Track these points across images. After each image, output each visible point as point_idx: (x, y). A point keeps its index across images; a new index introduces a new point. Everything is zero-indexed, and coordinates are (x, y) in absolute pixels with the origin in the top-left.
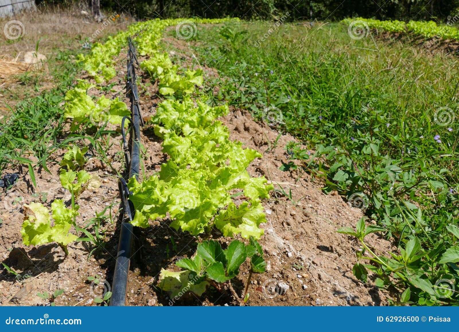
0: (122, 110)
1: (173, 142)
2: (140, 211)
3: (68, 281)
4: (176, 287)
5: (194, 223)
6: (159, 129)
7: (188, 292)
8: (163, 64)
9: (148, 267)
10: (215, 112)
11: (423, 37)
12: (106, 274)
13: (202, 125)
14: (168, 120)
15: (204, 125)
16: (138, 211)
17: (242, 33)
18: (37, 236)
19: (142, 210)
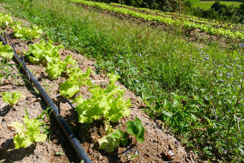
0: (8, 50)
1: (52, 67)
2: (82, 115)
3: (44, 158)
4: (107, 146)
5: (114, 117)
6: (33, 59)
7: (115, 147)
8: (8, 19)
9: (83, 138)
10: (58, 48)
11: (102, 9)
12: (62, 147)
13: (55, 56)
14: (36, 54)
15: (56, 55)
16: (80, 115)
17: (29, 1)
18: (24, 142)
19: (82, 114)
